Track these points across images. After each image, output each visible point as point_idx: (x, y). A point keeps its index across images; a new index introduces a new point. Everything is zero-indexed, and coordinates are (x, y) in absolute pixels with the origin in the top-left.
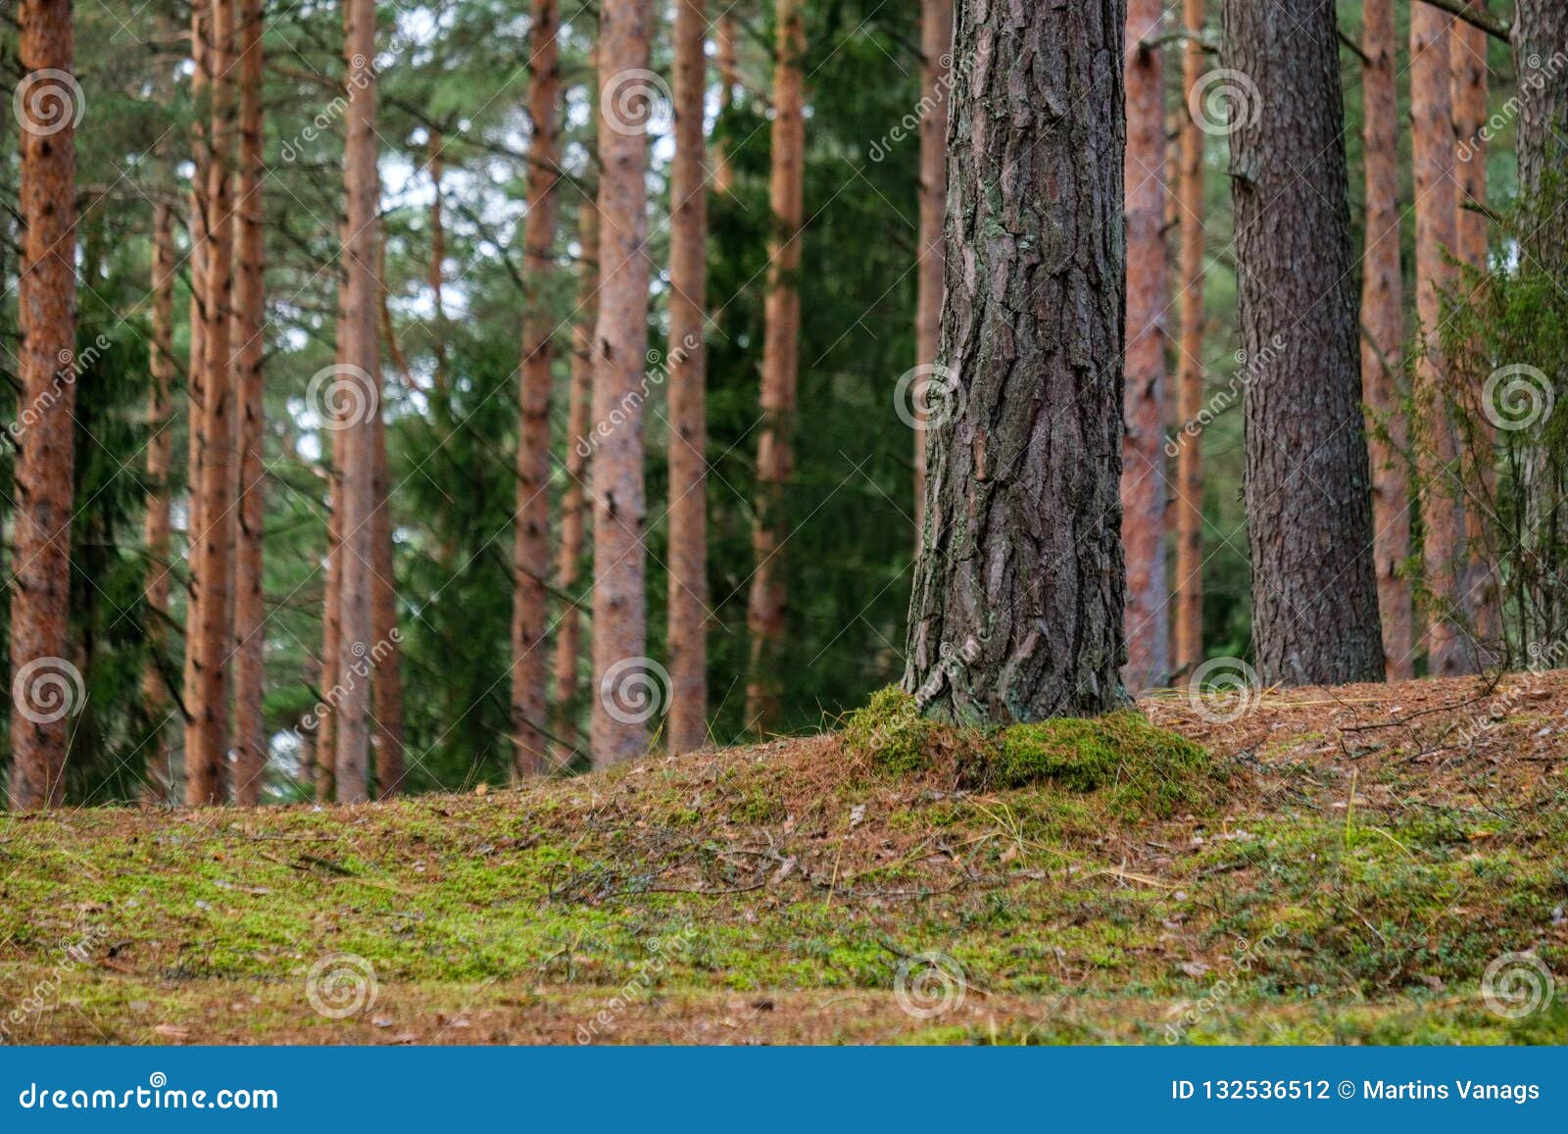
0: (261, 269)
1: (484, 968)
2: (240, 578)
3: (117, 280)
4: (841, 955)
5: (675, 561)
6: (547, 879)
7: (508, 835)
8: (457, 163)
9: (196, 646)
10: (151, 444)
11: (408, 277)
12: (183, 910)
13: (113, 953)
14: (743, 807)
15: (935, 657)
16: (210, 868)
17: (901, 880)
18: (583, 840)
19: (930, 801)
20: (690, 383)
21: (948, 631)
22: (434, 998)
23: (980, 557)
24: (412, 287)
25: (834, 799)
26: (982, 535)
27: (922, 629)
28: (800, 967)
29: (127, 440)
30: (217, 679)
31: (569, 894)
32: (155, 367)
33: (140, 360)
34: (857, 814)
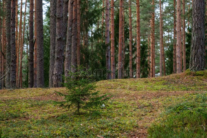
0: (155, 40)
1: (157, 89)
2: (153, 62)
3: (146, 41)
4: (183, 88)
5: (184, 60)
6: (163, 83)
7: (160, 80)
8: (170, 32)
9: (151, 67)
10: (148, 53)
11: (167, 40)
12: (136, 86)
13: (130, 89)
14: (177, 78)
15: (191, 67)
16: (138, 83)
17: (188, 83)
18: (166, 80)
19: (191, 77)
20: (184, 47)
21: (192, 65)
22: (152, 92)
23: (194, 59)
24: (167, 41)
25: (184, 77)
26: (194, 58)
27: (190, 65)
28: (180, 89)
29: (146, 52)
30: (152, 69)
31: (164, 84)
32: (148, 47)
33: (147, 46)
34: (185, 78)
